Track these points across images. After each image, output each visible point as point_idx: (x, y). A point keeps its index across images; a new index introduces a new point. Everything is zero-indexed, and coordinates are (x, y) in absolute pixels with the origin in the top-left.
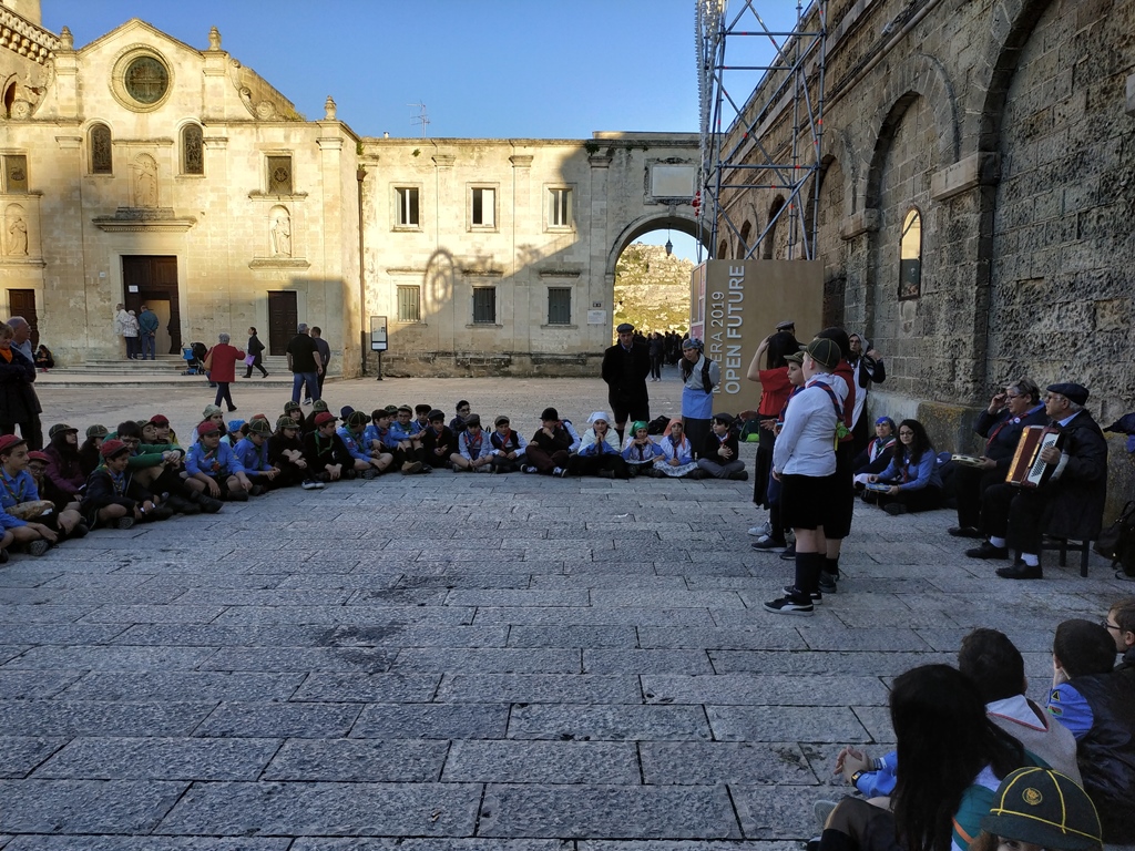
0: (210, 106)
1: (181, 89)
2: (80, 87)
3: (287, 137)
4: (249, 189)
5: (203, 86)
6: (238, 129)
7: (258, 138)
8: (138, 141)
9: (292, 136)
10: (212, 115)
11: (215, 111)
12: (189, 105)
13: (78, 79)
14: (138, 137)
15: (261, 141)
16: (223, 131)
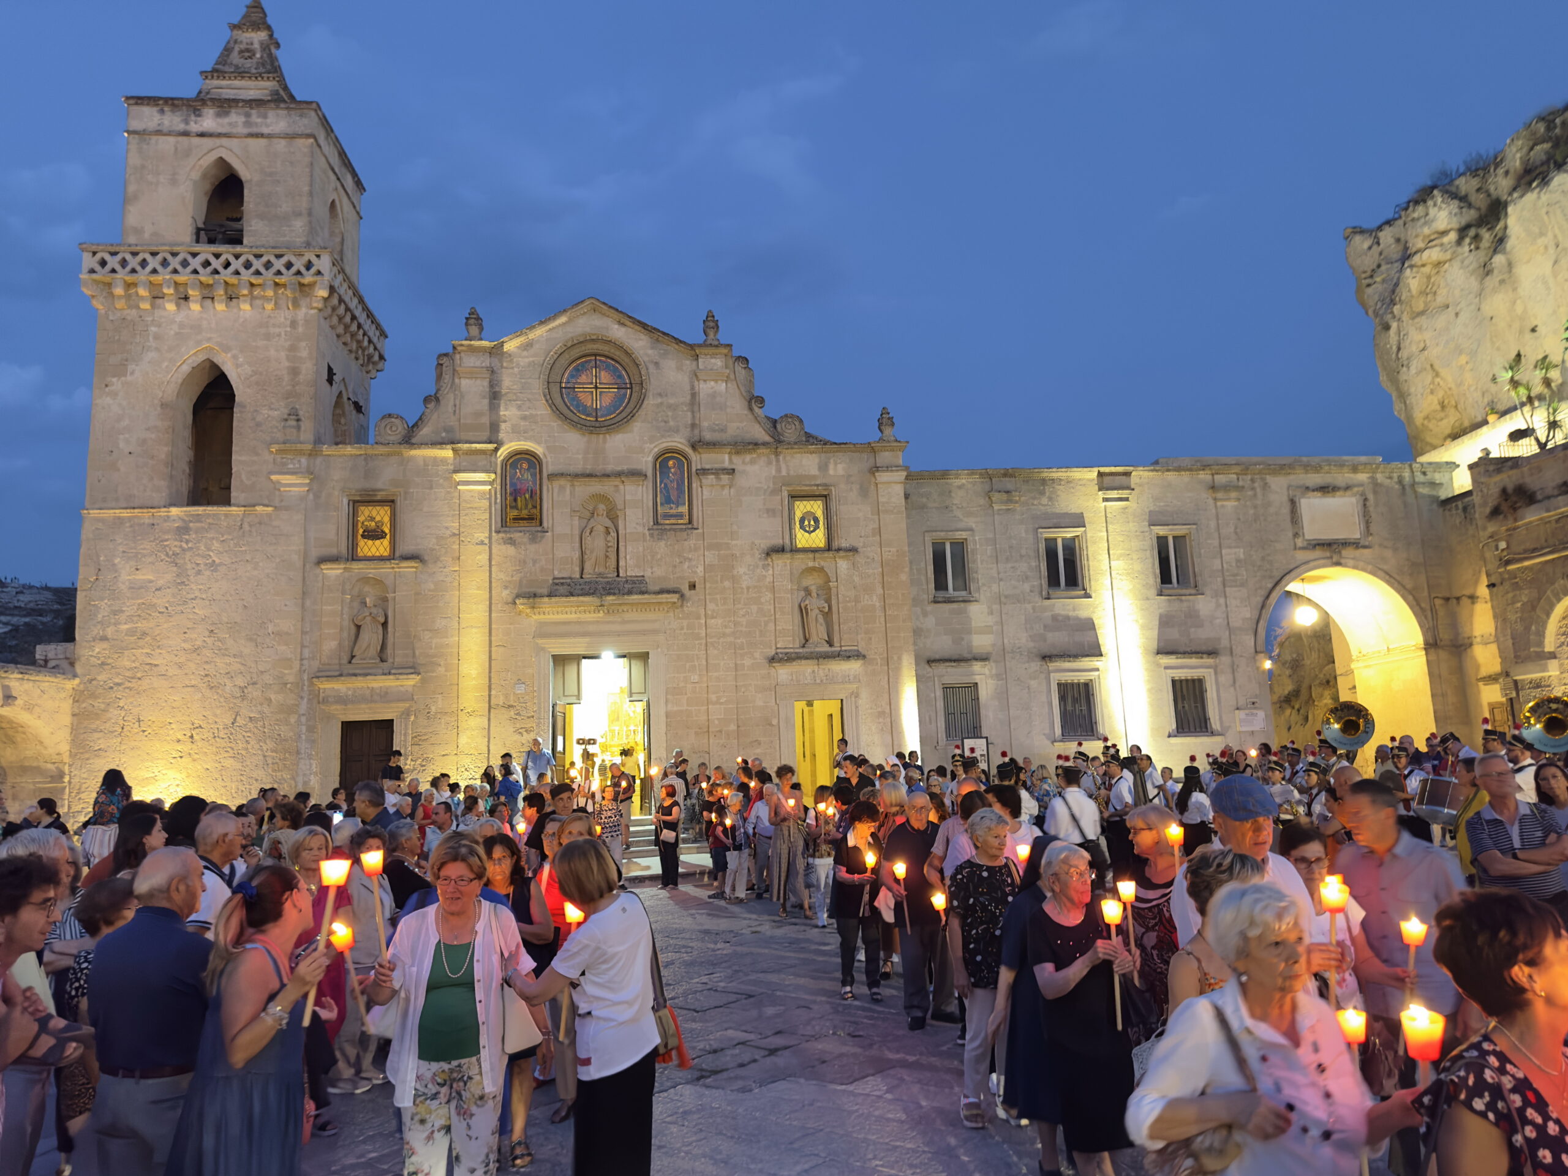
0: (705, 424)
1: (659, 400)
2: (495, 396)
3: (823, 467)
4: (765, 544)
5: (694, 395)
6: (748, 457)
7: (779, 470)
8: (590, 475)
9: (831, 466)
10: (708, 436)
11: (714, 431)
12: (672, 423)
13: (491, 386)
14: (589, 468)
15: (784, 473)
16: (724, 459)
